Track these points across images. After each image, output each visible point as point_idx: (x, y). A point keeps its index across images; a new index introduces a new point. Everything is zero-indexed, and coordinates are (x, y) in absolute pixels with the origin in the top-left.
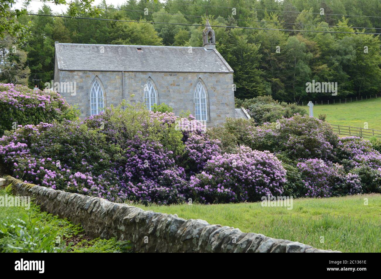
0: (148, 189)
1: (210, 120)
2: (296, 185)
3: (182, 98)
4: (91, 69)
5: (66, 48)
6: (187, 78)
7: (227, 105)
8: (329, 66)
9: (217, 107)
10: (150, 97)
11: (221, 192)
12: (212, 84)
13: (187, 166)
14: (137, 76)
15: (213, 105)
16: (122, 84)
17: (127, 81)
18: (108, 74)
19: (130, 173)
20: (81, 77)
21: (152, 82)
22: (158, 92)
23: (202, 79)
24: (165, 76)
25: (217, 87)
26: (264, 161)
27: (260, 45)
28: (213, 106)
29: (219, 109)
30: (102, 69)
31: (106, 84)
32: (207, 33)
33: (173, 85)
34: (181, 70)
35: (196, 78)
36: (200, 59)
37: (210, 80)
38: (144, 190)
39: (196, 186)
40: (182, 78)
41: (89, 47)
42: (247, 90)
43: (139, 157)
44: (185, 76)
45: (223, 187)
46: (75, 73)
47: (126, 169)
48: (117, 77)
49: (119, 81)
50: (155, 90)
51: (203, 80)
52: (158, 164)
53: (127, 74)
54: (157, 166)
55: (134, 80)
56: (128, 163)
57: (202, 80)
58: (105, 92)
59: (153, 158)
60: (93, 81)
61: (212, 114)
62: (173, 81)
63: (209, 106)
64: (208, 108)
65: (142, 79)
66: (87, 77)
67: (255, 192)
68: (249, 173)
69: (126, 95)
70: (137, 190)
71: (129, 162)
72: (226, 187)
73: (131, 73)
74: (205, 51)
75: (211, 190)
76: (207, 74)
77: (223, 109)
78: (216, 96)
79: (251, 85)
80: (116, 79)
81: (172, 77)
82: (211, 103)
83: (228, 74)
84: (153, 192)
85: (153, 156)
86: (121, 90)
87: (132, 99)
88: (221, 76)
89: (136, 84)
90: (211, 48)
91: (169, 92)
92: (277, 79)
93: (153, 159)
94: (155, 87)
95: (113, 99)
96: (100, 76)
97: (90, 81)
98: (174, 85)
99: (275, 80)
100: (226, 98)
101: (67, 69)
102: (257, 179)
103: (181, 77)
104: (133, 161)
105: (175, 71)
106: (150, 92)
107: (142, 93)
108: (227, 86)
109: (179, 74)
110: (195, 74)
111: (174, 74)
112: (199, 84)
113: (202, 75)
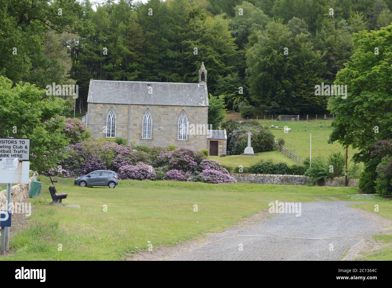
1: (188, 139)
3: (169, 124)
4: (109, 103)
5: (97, 84)
6: (174, 110)
10: (147, 122)
12: (192, 114)
14: (139, 108)
16: (128, 113)
17: (132, 111)
18: (119, 106)
20: (102, 108)
21: (149, 112)
22: (153, 119)
23: (185, 110)
24: (158, 108)
25: (195, 116)
30: (116, 103)
31: (118, 112)
33: (164, 114)
36: (190, 94)
37: (191, 111)
41: (113, 83)
42: (305, 99)
46: (98, 105)
48: (125, 108)
49: (126, 111)
50: (151, 117)
53: (132, 106)
58: (117, 118)
60: (110, 110)
62: (164, 111)
65: (142, 110)
66: (106, 107)
69: (130, 120)
73: (135, 106)
74: (198, 87)
76: (189, 107)
79: (309, 94)
81: (163, 109)
83: (205, 108)
86: (127, 117)
87: (135, 123)
88: (199, 109)
89: (138, 113)
90: (203, 85)
91: (161, 119)
94: (151, 115)
96: (114, 107)
97: (108, 111)
101: (93, 102)
103: (170, 109)
105: (166, 104)
106: (147, 119)
107: (142, 119)
108: (203, 116)
109: (169, 107)
110: (180, 107)
111: (165, 106)
112: (183, 114)
113: (185, 108)
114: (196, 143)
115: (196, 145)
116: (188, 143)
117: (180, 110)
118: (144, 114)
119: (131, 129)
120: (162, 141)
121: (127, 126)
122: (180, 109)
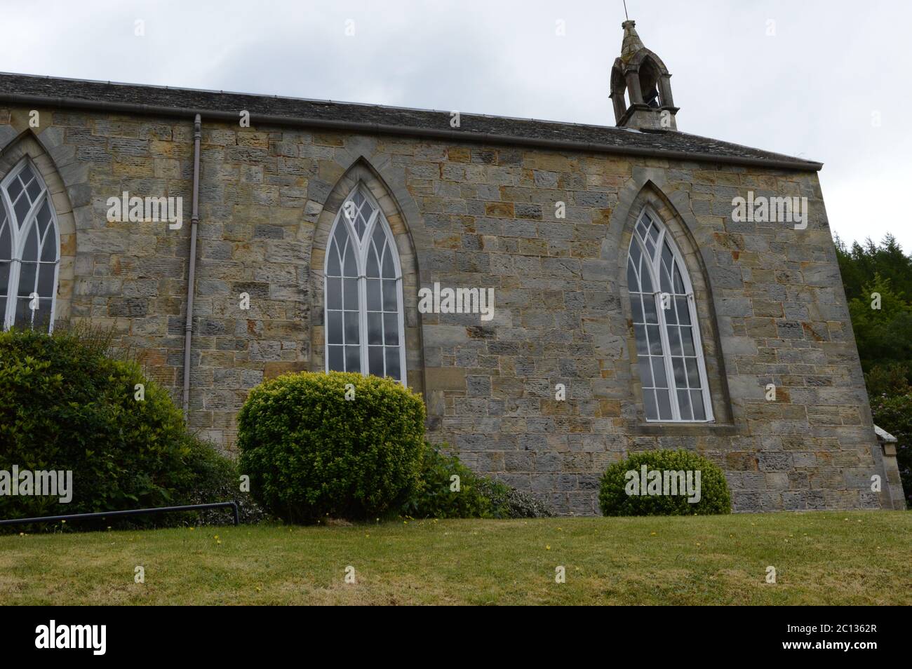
1: (730, 417)
3: (555, 288)
6: (580, 182)
7: (816, 336)
9: (760, 343)
10: (362, 274)
14: (284, 151)
15: (738, 331)
17: (223, 173)
21: (378, 191)
22: (413, 249)
23: (665, 191)
24: (450, 159)
28: (736, 340)
29: (771, 356)
31: (84, 179)
33: (503, 212)
35: (632, 185)
37: (707, 197)
40: (553, 179)
44: (568, 170)
48: (158, 146)
49: (167, 169)
50: (396, 237)
51: (670, 197)
53: (221, 134)
55: (267, 169)
57: (663, 198)
58: (71, 231)
61: (739, 385)
62: (503, 189)
63: (716, 338)
64: (711, 349)
65: (314, 169)
69: (207, 250)
76: (685, 169)
77: (794, 359)
78: (750, 284)
80: (149, 156)
81: (492, 169)
82: (726, 322)
83: (797, 179)
87: (246, 277)
89: (274, 195)
90: (658, 126)
91: (481, 246)
94: (395, 219)
95: (116, 272)
96: (51, 130)
98: (506, 211)
100: (804, 296)
103: (546, 171)
106: (362, 247)
107: (315, 247)
108: (801, 235)
110: (622, 166)
111: (508, 153)
112: (647, 218)
113: (661, 172)
114: (795, 442)
115: (804, 461)
116: (735, 446)
117: (628, 185)
118: (332, 204)
119: (210, 328)
120: (512, 439)
121: (176, 307)
122: (625, 181)
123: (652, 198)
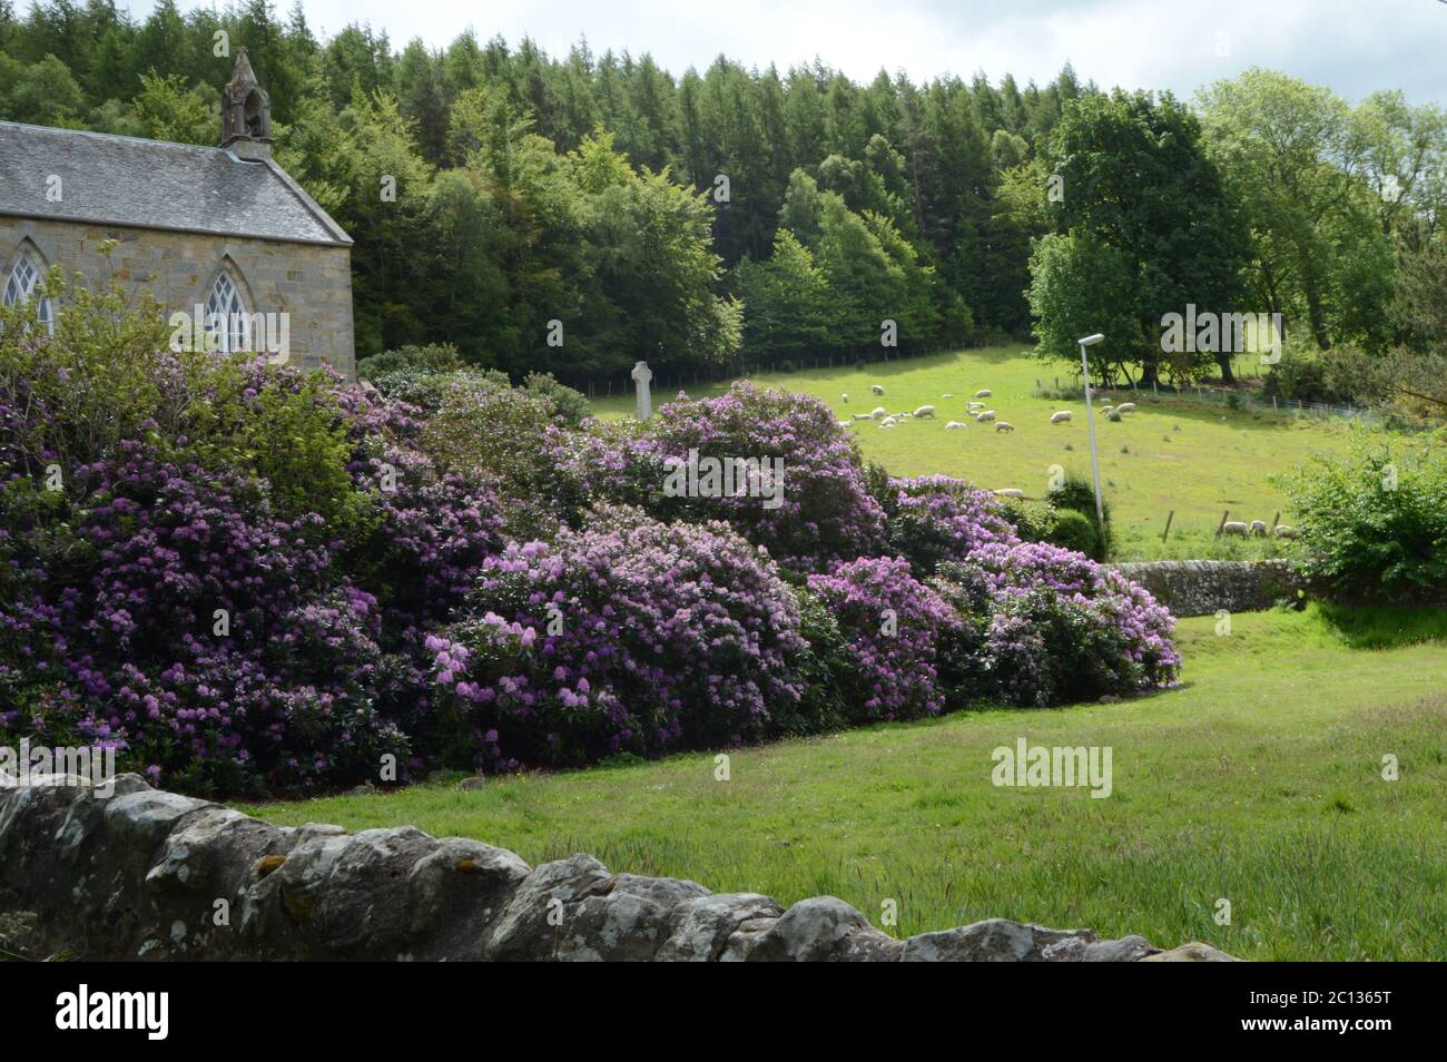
0: (229, 695)
2: (831, 666)
6: (178, 255)
8: (564, 276)
11: (580, 706)
12: (273, 285)
13: (386, 587)
19: (122, 611)
21: (38, 259)
23: (237, 262)
24: (88, 238)
25: (290, 295)
26: (724, 563)
27: (347, 190)
32: (242, 96)
34: (153, 222)
35: (214, 257)
36: (218, 189)
37: (266, 266)
38: (208, 703)
39: (460, 676)
40: (159, 253)
43: (164, 541)
44: (171, 245)
45: (584, 683)
47: (102, 596)
51: (241, 266)
52: (260, 571)
54: (259, 580)
56: (107, 571)
57: (236, 266)
59: (236, 542)
62: (124, 260)
67: (707, 701)
68: (684, 614)
70: (172, 703)
71: (108, 563)
72: (597, 682)
74: (232, 162)
75: (529, 698)
76: (254, 246)
81: (119, 245)
83: (335, 252)
84: (254, 708)
85: (235, 532)
88: (305, 256)
90: (255, 155)
92: (403, 307)
93: (237, 548)
98: (125, 276)
99: (396, 308)
100: (325, 338)
102: (717, 642)
103: (156, 245)
104: (135, 560)
105: (131, 220)
108: (330, 295)
109: (150, 237)
110: (209, 243)
111: (130, 233)
112: (223, 279)
113: (236, 248)
117: (212, 258)
122: (210, 255)
123: (228, 265)
